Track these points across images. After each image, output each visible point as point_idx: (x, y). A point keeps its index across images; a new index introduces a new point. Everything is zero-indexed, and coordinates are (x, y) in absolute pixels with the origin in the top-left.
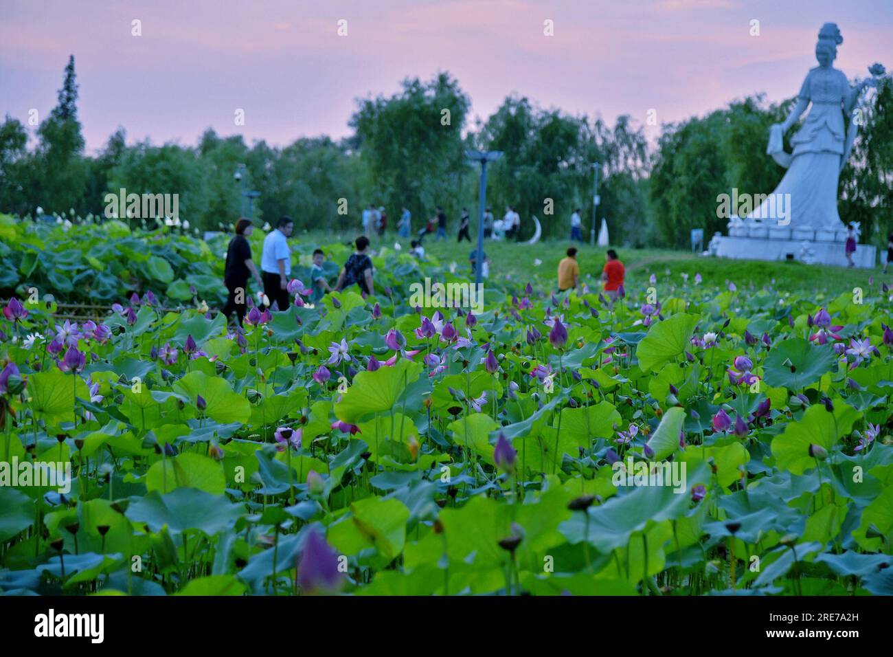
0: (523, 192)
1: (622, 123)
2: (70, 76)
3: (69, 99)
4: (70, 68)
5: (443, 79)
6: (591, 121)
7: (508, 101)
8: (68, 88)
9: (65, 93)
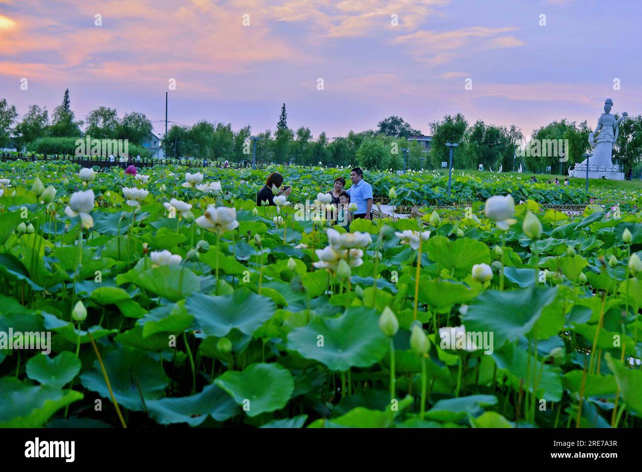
0: (483, 154)
1: (513, 129)
2: (284, 111)
3: (284, 119)
4: (284, 108)
5: (458, 116)
6: (503, 128)
7: (477, 122)
8: (283, 115)
9: (282, 117)
